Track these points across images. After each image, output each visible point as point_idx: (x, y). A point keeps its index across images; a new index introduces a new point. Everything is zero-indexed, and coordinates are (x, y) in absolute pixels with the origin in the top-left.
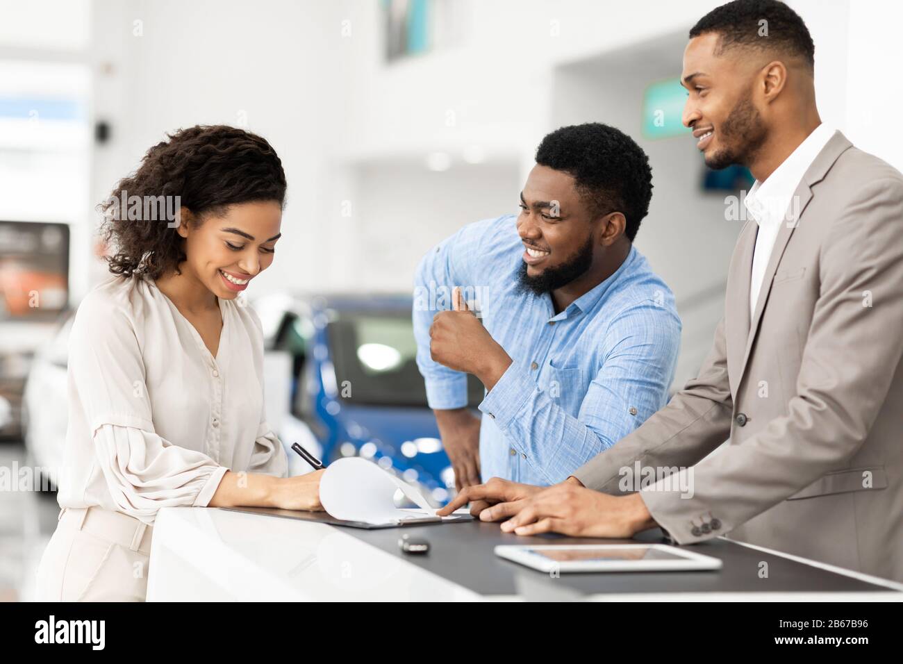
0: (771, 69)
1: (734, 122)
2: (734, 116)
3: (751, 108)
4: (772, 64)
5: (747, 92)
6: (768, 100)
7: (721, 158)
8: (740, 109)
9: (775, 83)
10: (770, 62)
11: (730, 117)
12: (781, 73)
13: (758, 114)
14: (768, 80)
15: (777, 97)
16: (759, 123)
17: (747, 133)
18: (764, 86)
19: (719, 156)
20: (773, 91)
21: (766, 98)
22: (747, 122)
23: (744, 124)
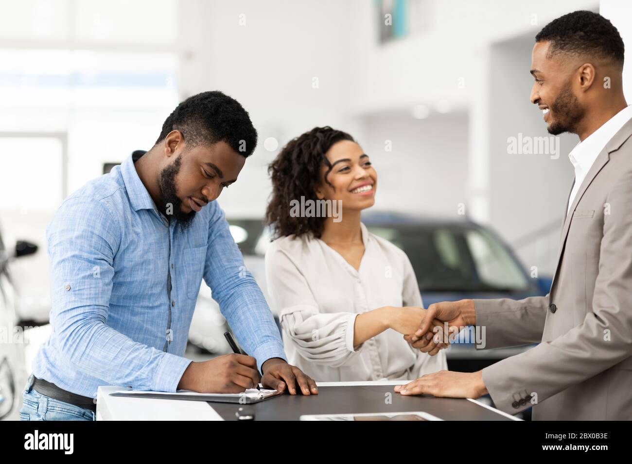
0: (585, 69)
1: (559, 105)
2: (559, 101)
3: (571, 95)
4: (585, 65)
5: (568, 85)
6: (583, 89)
7: (555, 128)
8: (563, 96)
9: (588, 77)
10: (584, 64)
11: (556, 101)
12: (591, 72)
13: (576, 100)
14: (583, 75)
15: (590, 87)
16: (577, 106)
17: (568, 112)
18: (580, 80)
19: (554, 127)
20: (587, 83)
21: (582, 88)
22: (568, 105)
23: (566, 107)
